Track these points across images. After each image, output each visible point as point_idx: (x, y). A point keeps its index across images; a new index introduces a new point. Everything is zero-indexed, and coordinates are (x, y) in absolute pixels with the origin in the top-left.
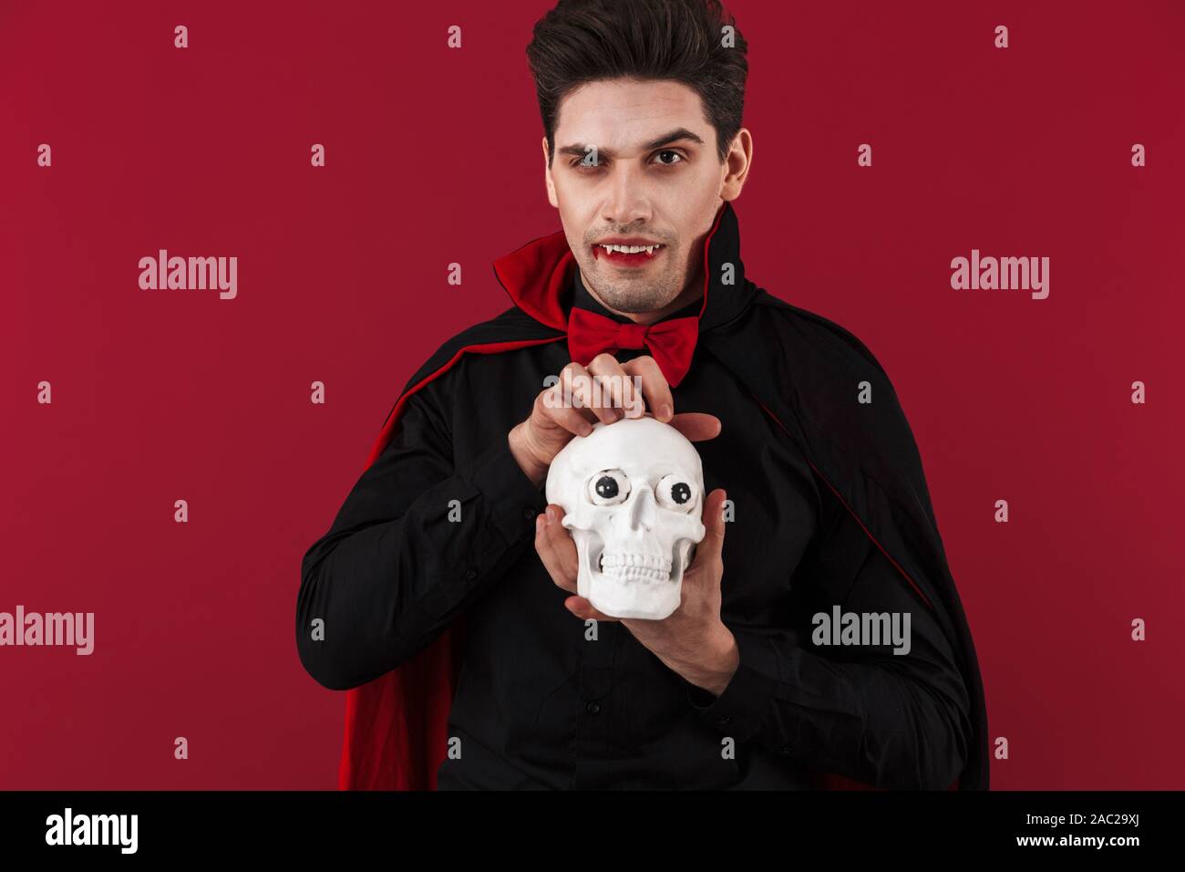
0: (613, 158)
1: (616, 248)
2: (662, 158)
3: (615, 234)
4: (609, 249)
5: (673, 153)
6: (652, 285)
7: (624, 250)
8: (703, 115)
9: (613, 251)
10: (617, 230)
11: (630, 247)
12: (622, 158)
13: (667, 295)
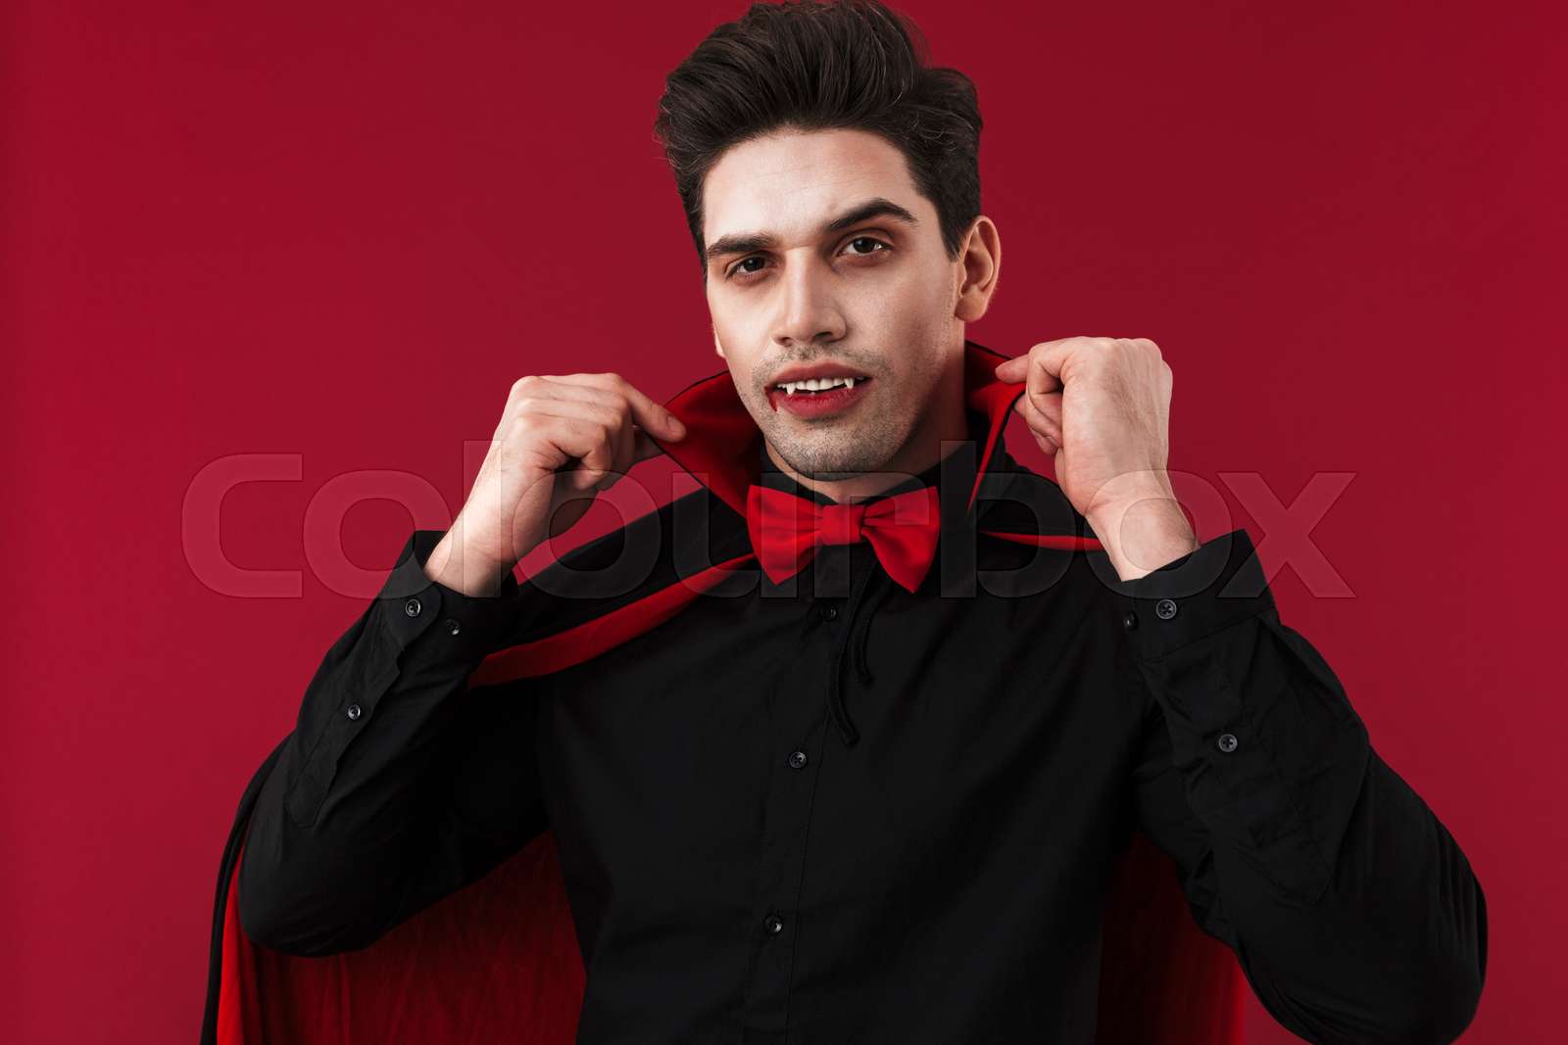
0: (779, 250)
1: (801, 386)
2: (856, 247)
3: (791, 363)
4: (790, 389)
5: (874, 242)
6: (857, 437)
7: (812, 386)
8: (911, 182)
9: (797, 390)
10: (796, 357)
11: (819, 380)
12: (792, 248)
13: (884, 452)
